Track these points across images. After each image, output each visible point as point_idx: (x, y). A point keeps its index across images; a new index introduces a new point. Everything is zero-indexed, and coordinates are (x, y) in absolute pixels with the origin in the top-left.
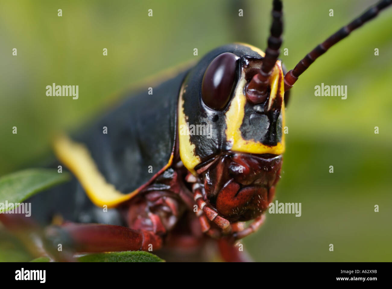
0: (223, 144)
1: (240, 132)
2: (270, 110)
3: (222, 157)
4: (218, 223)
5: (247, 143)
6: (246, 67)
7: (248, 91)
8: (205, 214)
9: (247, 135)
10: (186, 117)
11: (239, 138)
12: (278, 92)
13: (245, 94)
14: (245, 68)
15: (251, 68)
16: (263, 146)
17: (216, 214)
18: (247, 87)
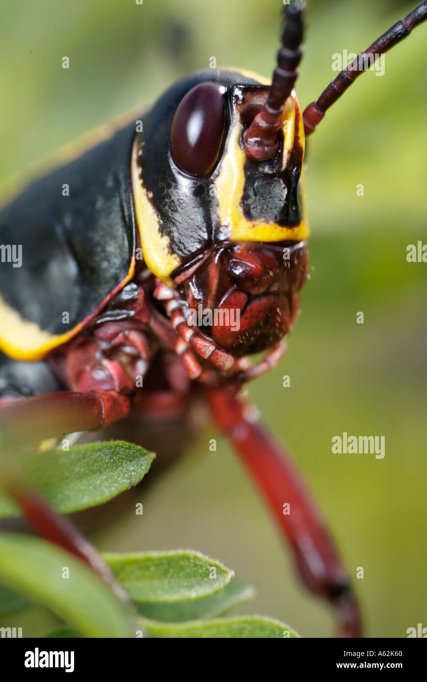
0: (216, 231)
1: (241, 210)
2: (286, 169)
3: (214, 253)
4: (216, 362)
5: (254, 226)
6: (240, 103)
7: (247, 141)
8: (192, 349)
9: (253, 212)
10: (149, 193)
11: (240, 220)
12: (296, 138)
13: (242, 147)
14: (239, 105)
15: (247, 104)
16: (280, 228)
17: (212, 348)
18: (245, 135)
